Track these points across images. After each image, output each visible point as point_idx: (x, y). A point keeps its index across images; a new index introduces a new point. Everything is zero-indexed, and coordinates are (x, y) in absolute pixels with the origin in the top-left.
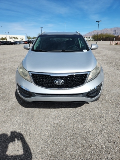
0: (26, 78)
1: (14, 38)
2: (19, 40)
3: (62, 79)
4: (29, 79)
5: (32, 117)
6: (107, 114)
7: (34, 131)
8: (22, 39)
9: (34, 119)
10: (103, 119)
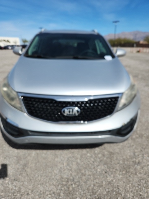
0: (13, 103)
1: (5, 41)
2: (12, 44)
3: (76, 106)
4: (18, 105)
5: (25, 165)
6: (143, 157)
7: (28, 194)
8: (16, 43)
9: (29, 170)
10: (139, 167)
